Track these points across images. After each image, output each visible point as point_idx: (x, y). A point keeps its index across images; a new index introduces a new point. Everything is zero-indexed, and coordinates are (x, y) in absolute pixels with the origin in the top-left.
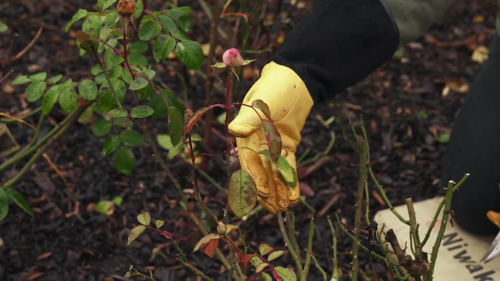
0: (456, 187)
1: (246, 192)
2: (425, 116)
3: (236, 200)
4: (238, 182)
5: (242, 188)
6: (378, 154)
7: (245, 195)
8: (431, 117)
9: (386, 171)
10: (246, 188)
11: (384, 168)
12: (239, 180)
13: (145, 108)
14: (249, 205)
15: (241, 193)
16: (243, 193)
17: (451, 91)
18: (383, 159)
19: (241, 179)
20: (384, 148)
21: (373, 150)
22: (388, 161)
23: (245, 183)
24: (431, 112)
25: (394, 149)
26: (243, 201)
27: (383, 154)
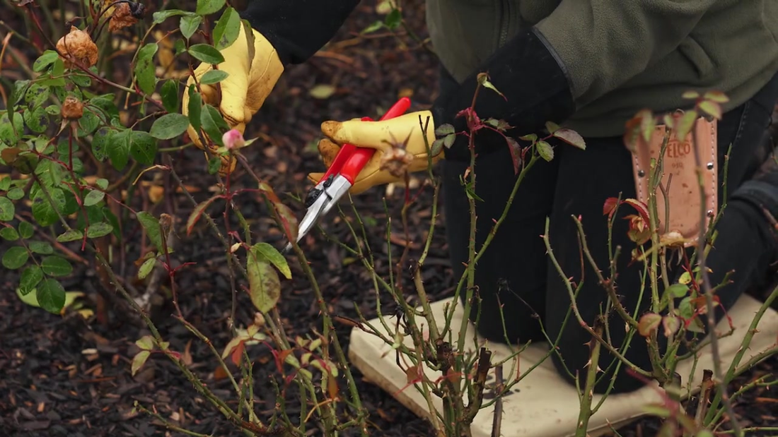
0: (477, 257)
1: (267, 285)
2: (374, 222)
3: (258, 295)
4: (256, 275)
5: (262, 281)
6: (327, 276)
7: (266, 288)
8: (381, 222)
9: (342, 295)
10: (266, 280)
11: (340, 290)
12: (257, 272)
13: (101, 225)
14: (272, 298)
15: (261, 286)
16: (264, 286)
17: (396, 188)
18: (335, 280)
19: (259, 270)
20: (332, 267)
21: (319, 273)
22: (342, 282)
23: (265, 275)
24: (378, 216)
25: (345, 267)
26: (265, 296)
27: (334, 274)
